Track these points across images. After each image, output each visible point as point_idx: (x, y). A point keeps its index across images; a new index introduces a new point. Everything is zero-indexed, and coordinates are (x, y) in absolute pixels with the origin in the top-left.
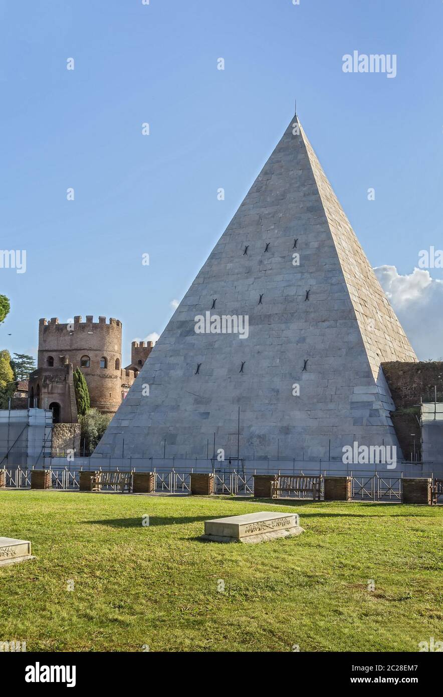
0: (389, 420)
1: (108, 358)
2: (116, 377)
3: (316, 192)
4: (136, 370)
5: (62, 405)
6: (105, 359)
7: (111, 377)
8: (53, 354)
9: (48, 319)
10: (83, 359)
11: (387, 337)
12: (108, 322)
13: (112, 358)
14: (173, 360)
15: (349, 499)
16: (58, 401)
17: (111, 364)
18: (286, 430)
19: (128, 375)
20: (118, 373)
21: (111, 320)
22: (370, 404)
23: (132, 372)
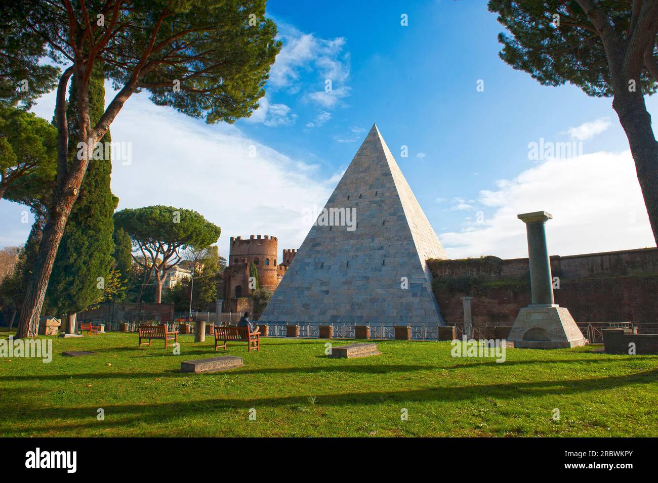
0: (432, 294)
1: (270, 259)
2: (274, 270)
3: (387, 165)
4: (285, 266)
5: (243, 287)
6: (268, 259)
7: (271, 270)
8: (238, 257)
9: (236, 237)
10: (255, 260)
11: (430, 245)
12: (269, 238)
13: (272, 259)
14: (307, 261)
15: (409, 339)
16: (240, 285)
17: (272, 263)
18: (373, 301)
19: (281, 269)
20: (276, 268)
21: (271, 237)
22: (422, 284)
23: (283, 267)
